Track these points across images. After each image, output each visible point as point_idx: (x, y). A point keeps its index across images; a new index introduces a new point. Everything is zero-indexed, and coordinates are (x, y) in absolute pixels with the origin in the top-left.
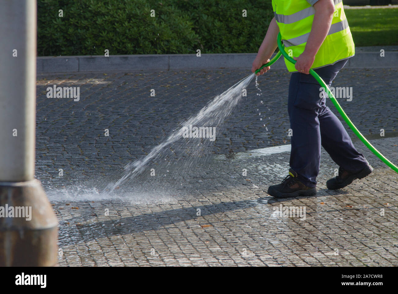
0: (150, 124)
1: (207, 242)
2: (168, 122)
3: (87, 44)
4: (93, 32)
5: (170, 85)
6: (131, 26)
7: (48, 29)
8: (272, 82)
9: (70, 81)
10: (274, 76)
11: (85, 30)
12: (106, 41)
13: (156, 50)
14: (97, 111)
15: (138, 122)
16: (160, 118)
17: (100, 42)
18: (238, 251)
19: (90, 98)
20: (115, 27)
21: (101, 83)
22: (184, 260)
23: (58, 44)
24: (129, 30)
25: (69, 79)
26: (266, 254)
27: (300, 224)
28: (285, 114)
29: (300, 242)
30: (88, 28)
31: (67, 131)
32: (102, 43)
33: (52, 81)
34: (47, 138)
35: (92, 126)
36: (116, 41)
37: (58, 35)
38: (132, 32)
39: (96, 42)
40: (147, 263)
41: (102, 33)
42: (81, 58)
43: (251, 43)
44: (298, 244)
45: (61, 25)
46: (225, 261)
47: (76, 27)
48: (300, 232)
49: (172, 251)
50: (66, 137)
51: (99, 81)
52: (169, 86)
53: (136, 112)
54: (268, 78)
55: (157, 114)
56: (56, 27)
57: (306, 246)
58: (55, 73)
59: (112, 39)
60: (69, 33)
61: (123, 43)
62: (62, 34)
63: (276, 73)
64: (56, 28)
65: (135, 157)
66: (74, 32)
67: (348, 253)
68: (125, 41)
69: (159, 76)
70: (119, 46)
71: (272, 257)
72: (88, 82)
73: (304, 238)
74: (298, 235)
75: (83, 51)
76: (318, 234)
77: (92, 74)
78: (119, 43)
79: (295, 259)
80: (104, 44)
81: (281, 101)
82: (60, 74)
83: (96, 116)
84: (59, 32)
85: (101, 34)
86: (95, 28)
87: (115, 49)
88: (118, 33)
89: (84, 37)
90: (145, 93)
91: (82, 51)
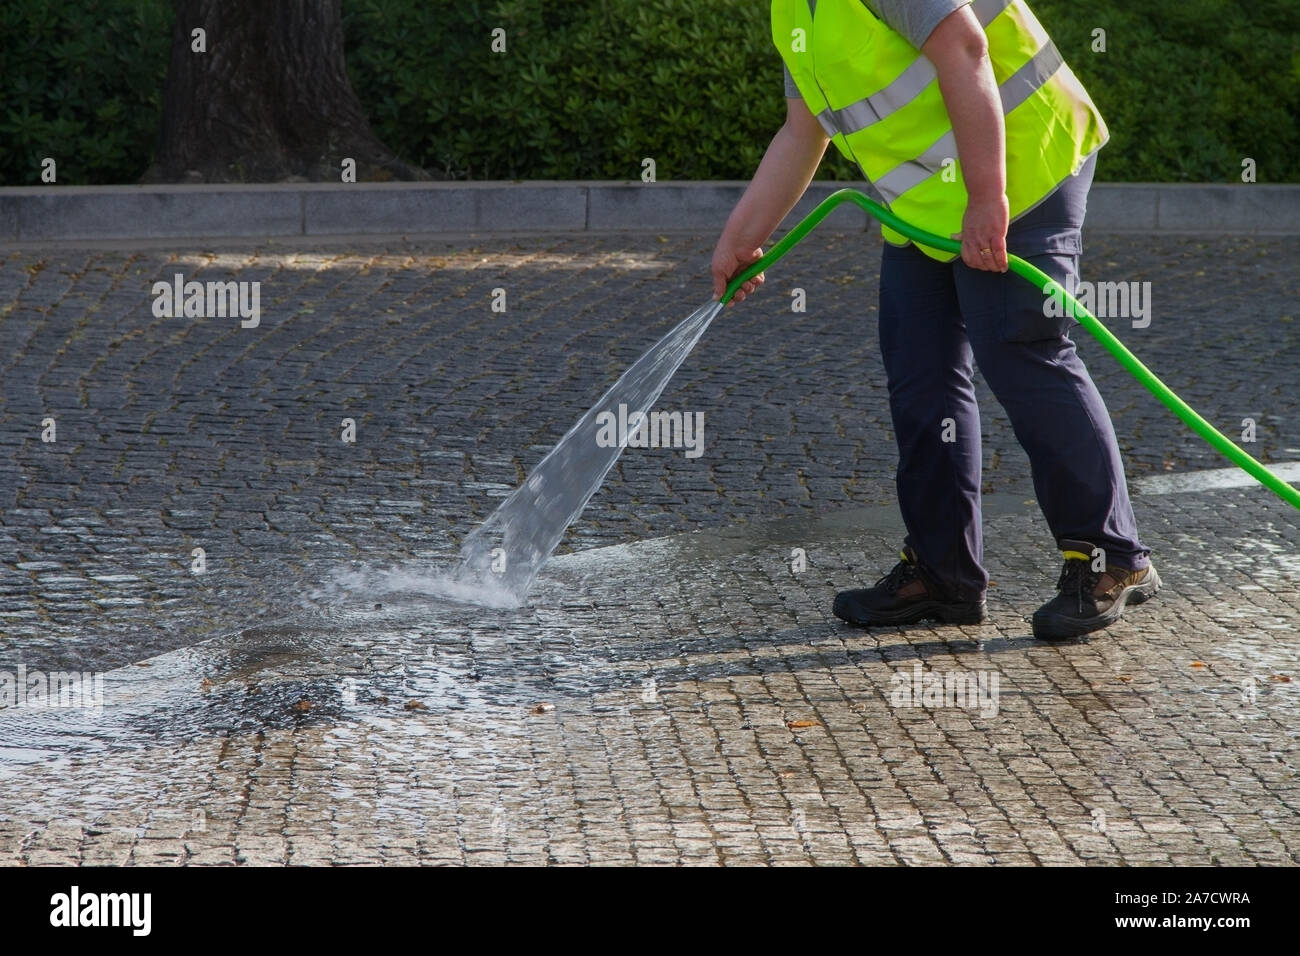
0: (756, 397)
1: (788, 775)
2: (814, 393)
3: (620, 146)
4: (641, 107)
5: (853, 278)
6: (756, 91)
7: (505, 97)
8: (1181, 274)
9: (550, 259)
10: (1196, 257)
11: (615, 103)
12: (677, 135)
13: (833, 168)
14: (606, 352)
15: (720, 390)
16: (795, 380)
17: (661, 141)
18: (873, 807)
19: (596, 311)
20: (708, 93)
21: (643, 266)
22: (695, 829)
23: (532, 144)
24: (752, 104)
25: (550, 251)
26: (959, 820)
27: (1099, 730)
28: (1194, 378)
29: (1078, 785)
30: (627, 95)
31: (495, 411)
32: (665, 145)
33: (494, 256)
34: (426, 430)
35: (573, 400)
36: (708, 137)
37: (533, 116)
38: (758, 110)
39: (650, 140)
40: (578, 835)
41: (667, 112)
42: (595, 188)
43: (1144, 150)
44: (1070, 793)
45: (546, 86)
46: (823, 837)
47: (591, 92)
48: (1092, 755)
49: (667, 799)
50: (487, 430)
51: (636, 260)
52: (849, 281)
53: (725, 358)
54: (1173, 262)
55: (788, 367)
56: (528, 91)
57: (1094, 798)
58: (514, 231)
59: (697, 132)
60: (567, 110)
61: (732, 145)
62: (547, 113)
63: (1205, 247)
64: (530, 96)
65: (681, 500)
66: (583, 106)
67: (1217, 827)
68: (737, 137)
69: (830, 247)
70: (718, 154)
71: (973, 831)
72: (602, 262)
73: (1096, 775)
74: (1083, 763)
75: (610, 167)
76: (1148, 762)
77: (624, 237)
78: (718, 144)
79: (1044, 839)
80: (673, 147)
81: (1193, 335)
82: (527, 235)
83: (598, 367)
84: (538, 106)
85: (663, 115)
86: (646, 98)
87: (704, 162)
88: (717, 112)
89: (613, 125)
90: (768, 301)
91: (606, 168)
